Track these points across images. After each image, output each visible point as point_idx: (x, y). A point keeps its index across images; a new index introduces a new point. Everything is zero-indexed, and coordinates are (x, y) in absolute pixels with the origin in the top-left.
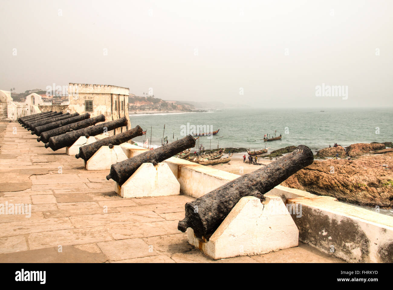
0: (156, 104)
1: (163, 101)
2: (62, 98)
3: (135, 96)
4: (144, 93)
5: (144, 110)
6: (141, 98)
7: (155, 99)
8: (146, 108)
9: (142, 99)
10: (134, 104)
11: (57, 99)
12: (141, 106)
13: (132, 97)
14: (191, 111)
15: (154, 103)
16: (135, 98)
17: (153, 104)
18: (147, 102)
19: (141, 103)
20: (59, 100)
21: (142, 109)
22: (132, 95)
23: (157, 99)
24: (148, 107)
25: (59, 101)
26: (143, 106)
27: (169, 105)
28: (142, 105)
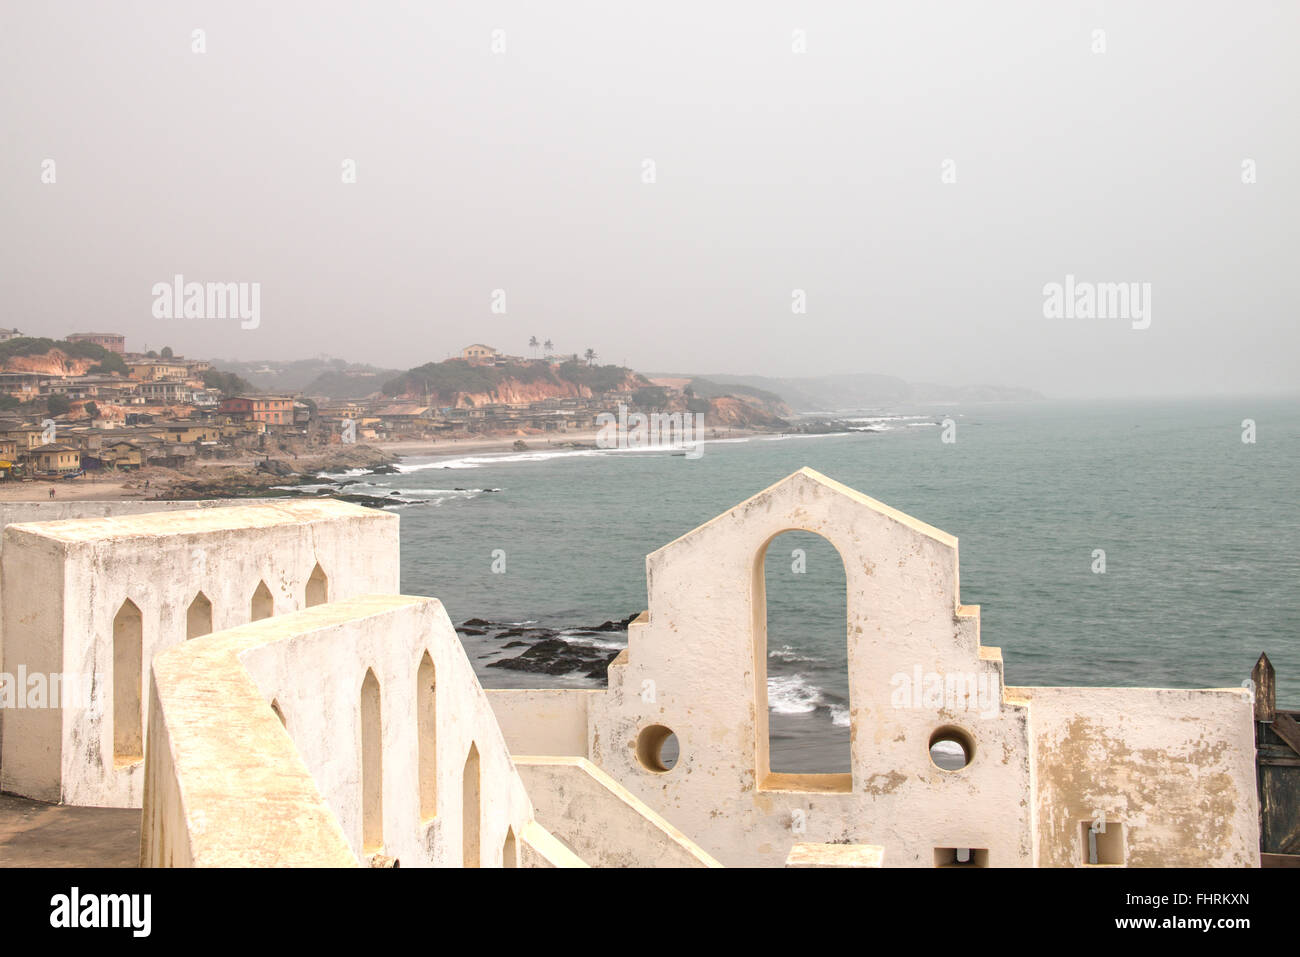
0: (605, 395)
1: (640, 377)
2: (132, 376)
3: (498, 358)
4: (534, 342)
5: (551, 425)
6: (528, 365)
7: (596, 368)
8: (561, 417)
9: (533, 373)
10: (497, 396)
11: (111, 382)
12: (532, 408)
13: (482, 364)
14: (783, 426)
15: (593, 390)
16: (497, 365)
17: (590, 395)
18: (557, 384)
19: (532, 394)
20: (121, 385)
21: (540, 421)
22: (480, 349)
23: (611, 369)
24: (572, 413)
25: (121, 391)
26: (543, 405)
27: (672, 397)
28: (537, 399)
